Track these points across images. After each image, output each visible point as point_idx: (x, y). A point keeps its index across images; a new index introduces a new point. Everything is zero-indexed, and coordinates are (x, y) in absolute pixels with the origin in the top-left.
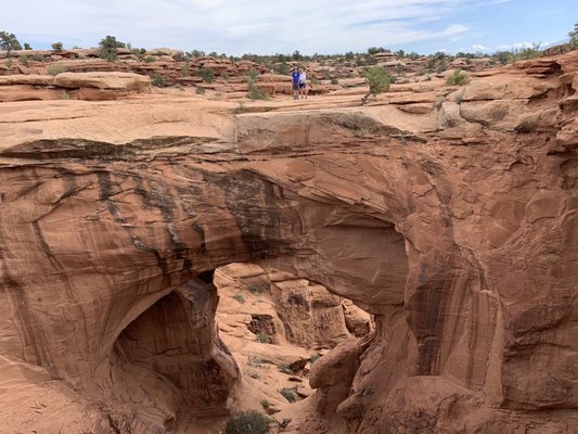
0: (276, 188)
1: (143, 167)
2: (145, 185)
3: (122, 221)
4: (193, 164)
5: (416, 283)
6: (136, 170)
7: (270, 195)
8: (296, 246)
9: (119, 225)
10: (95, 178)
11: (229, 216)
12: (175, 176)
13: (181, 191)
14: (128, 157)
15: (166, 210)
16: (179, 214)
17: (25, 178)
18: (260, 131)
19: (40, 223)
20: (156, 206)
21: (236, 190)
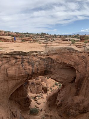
0: (53, 61)
1: (30, 57)
2: (30, 61)
3: (24, 68)
4: (39, 56)
5: (79, 78)
6: (28, 58)
7: (52, 62)
8: (53, 72)
9: (23, 69)
10: (21, 59)
11: (44, 67)
12: (35, 59)
13: (36, 62)
14: (27, 55)
15: (33, 66)
16: (35, 66)
17: (8, 59)
18: (53, 50)
19: (7, 69)
20: (31, 65)
21: (46, 61)
